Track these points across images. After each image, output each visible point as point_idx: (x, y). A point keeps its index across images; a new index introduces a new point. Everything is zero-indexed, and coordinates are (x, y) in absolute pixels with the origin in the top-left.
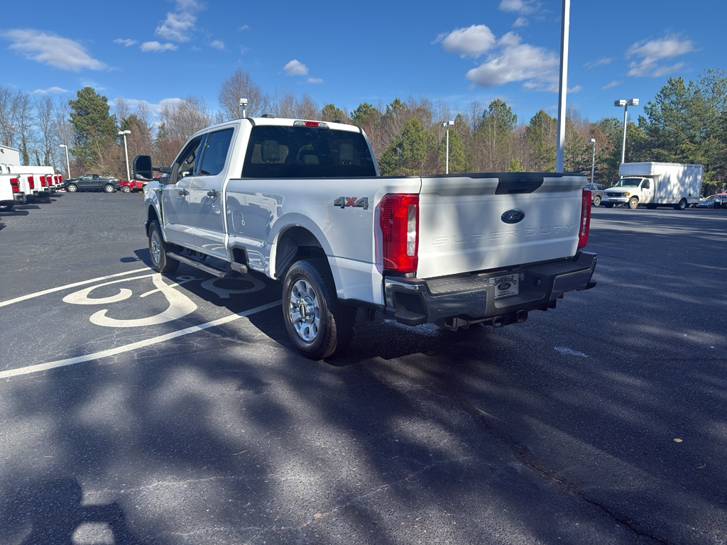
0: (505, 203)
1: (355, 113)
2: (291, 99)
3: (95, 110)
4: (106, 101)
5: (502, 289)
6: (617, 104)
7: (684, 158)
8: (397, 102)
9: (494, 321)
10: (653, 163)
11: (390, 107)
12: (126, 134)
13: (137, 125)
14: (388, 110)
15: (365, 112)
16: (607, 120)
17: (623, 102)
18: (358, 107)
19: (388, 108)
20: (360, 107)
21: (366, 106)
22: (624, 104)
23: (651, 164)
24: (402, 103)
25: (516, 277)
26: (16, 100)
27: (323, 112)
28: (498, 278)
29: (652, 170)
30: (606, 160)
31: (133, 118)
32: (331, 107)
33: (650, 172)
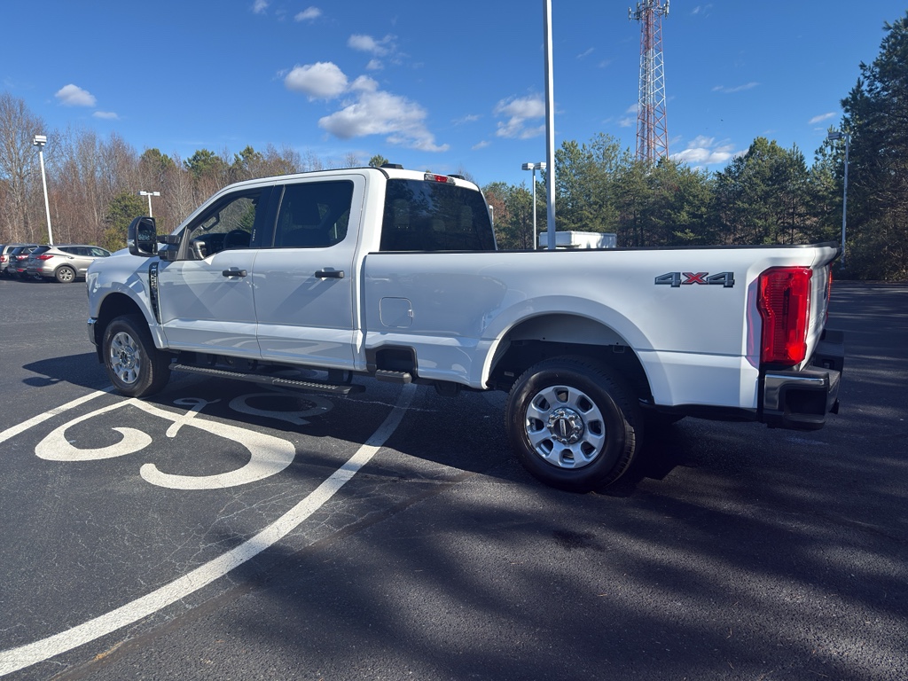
1: (190, 161)
2: (93, 139)
6: (525, 167)
7: (583, 226)
8: (249, 151)
10: (572, 232)
11: (240, 157)
14: (237, 161)
15: (204, 161)
16: (495, 185)
17: (531, 166)
18: (194, 154)
19: (237, 157)
20: (197, 154)
21: (205, 154)
22: (532, 168)
23: (571, 234)
24: (255, 152)
27: (143, 158)
29: (573, 240)
30: (504, 229)
32: (155, 152)
33: (571, 242)
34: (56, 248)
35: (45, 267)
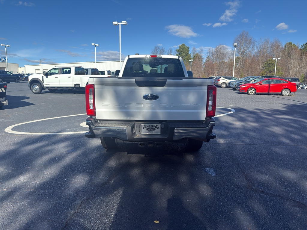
0: (144, 91)
3: (184, 52)
4: (189, 48)
5: (150, 130)
9: (139, 144)
12: (192, 61)
13: (198, 57)
25: (159, 126)
26: (161, 50)
28: (146, 125)
31: (197, 54)
32: (291, 43)
34: (222, 77)
35: (219, 83)
